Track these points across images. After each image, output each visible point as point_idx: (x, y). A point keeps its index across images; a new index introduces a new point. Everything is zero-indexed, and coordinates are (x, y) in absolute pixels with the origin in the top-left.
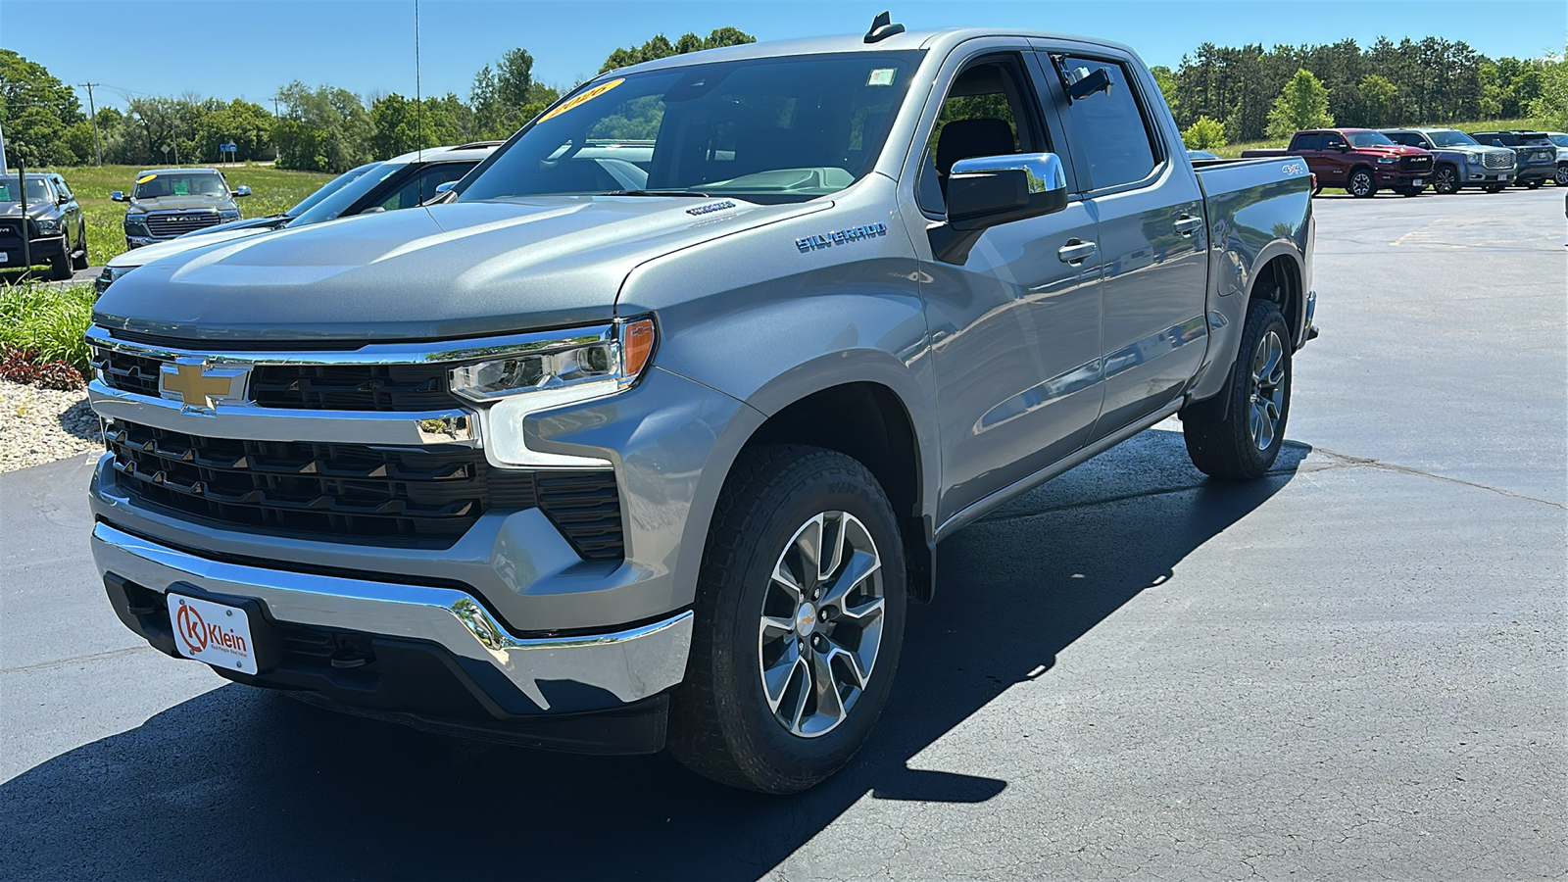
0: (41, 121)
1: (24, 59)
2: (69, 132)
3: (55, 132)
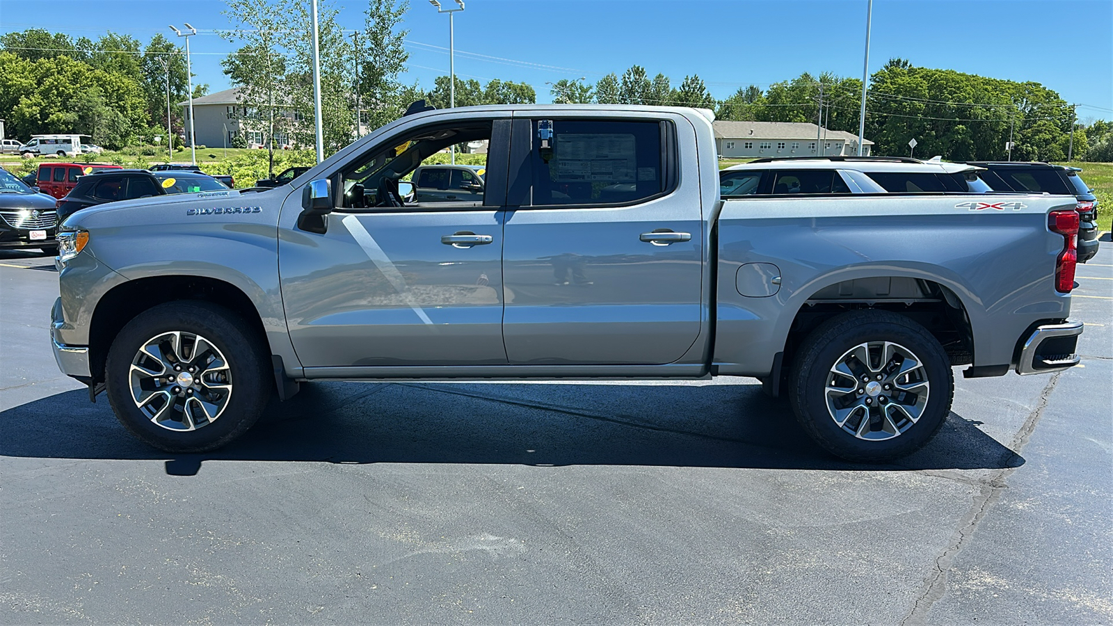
0: (1045, 130)
1: (1044, 89)
2: (1063, 138)
3: (1054, 138)
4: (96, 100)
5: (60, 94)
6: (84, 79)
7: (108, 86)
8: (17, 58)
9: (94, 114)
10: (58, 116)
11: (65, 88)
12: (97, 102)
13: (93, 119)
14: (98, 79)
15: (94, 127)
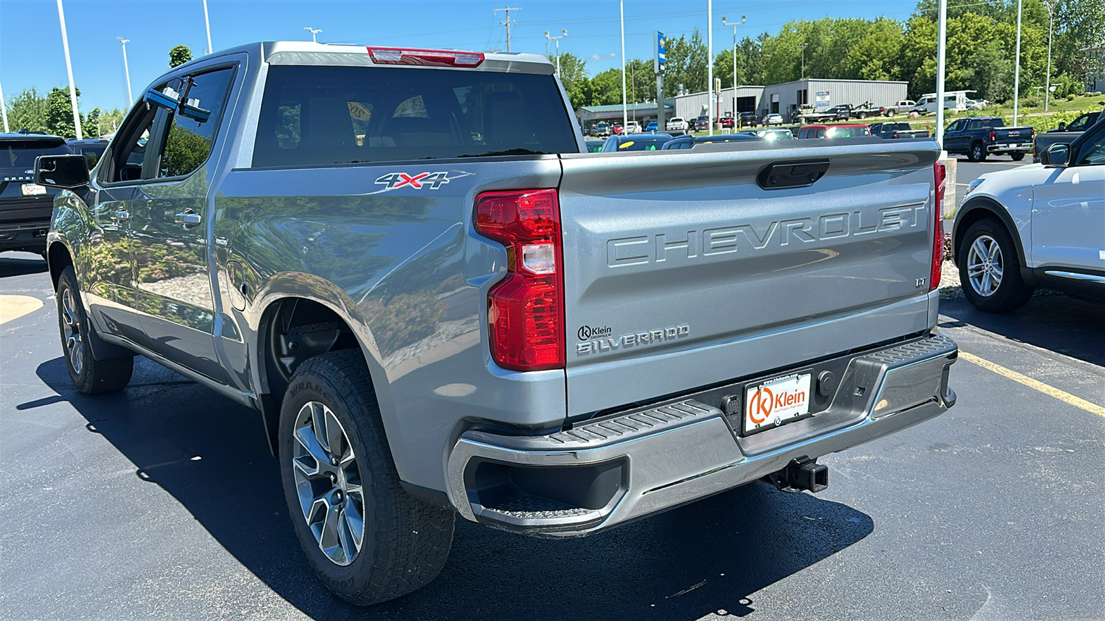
4: (994, 54)
5: (961, 52)
6: (986, 34)
7: (1009, 39)
8: (928, 21)
9: (990, 68)
10: (956, 74)
11: (967, 45)
12: (994, 56)
13: (989, 73)
14: (1001, 32)
15: (989, 82)
